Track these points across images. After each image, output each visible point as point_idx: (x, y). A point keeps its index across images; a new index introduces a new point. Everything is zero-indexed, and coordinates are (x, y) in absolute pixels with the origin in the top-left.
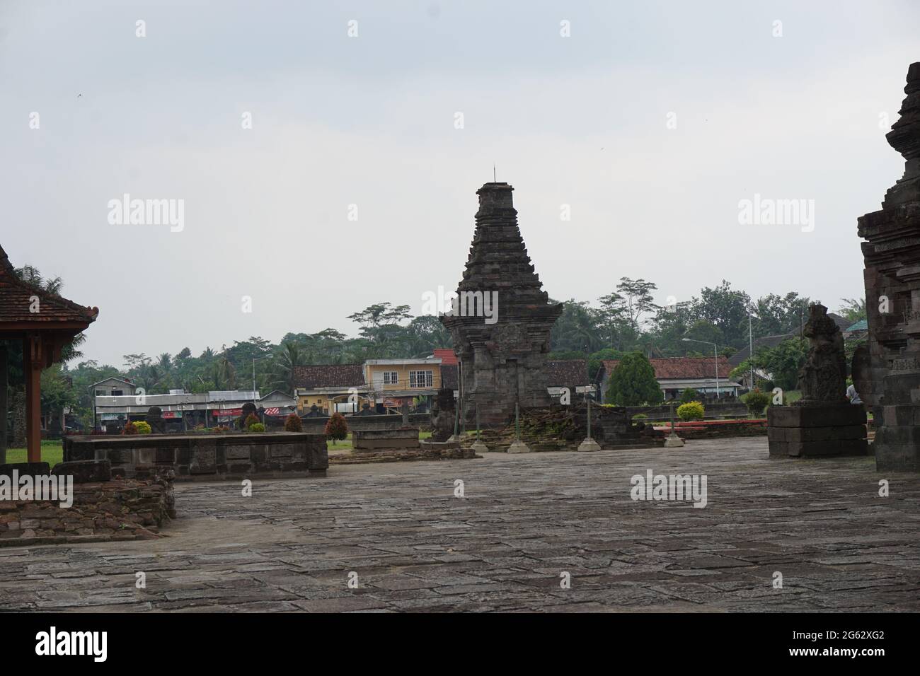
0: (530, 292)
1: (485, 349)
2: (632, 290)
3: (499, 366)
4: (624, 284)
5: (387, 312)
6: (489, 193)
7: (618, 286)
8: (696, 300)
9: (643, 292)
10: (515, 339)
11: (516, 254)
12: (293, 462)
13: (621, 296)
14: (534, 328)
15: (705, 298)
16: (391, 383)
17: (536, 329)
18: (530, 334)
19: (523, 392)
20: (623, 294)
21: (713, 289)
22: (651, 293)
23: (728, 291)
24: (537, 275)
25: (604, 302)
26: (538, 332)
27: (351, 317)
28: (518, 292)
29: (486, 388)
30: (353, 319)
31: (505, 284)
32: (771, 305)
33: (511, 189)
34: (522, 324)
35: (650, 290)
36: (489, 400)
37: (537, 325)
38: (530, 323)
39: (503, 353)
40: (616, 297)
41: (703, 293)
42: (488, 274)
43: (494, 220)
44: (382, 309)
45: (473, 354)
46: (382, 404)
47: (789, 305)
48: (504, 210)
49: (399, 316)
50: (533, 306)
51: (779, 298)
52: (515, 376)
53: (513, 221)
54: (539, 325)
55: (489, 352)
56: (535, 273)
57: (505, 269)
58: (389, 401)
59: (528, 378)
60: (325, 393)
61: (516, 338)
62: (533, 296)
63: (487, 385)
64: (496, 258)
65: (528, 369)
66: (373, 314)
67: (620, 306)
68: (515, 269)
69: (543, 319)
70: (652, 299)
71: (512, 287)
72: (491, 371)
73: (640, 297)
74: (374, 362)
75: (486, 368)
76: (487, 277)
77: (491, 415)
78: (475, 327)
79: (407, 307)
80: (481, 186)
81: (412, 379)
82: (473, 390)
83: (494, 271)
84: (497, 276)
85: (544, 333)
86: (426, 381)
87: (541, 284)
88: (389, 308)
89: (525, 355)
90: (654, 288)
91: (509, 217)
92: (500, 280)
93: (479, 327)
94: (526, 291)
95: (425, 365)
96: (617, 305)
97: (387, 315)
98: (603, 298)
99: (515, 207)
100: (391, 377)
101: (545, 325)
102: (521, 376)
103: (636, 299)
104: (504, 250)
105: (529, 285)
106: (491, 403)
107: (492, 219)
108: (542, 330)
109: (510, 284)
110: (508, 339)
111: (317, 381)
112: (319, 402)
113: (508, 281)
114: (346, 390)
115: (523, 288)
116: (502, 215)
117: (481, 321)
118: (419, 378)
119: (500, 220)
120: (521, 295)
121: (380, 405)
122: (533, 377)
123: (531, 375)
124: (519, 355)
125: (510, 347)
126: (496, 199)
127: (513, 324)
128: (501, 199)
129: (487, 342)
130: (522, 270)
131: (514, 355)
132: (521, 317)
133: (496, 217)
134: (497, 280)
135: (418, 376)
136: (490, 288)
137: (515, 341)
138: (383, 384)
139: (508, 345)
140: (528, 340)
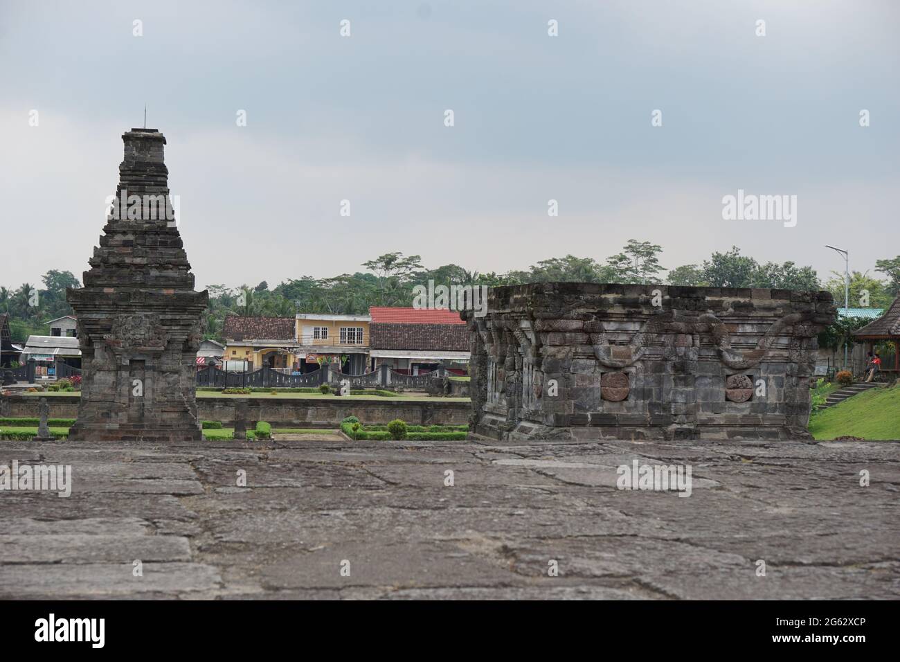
0: (170, 273)
1: (105, 345)
2: (638, 252)
3: (120, 368)
4: (630, 246)
5: (399, 261)
6: (130, 142)
7: (624, 248)
8: (707, 264)
9: (649, 254)
10: (141, 335)
11: (159, 223)
13: (628, 257)
14: (171, 320)
15: (715, 261)
16: (321, 339)
17: (174, 322)
18: (166, 327)
19: (150, 403)
20: (629, 255)
21: (724, 254)
22: (657, 255)
23: (737, 256)
25: (611, 262)
26: (177, 325)
27: (365, 264)
28: (154, 273)
29: (105, 395)
30: (367, 266)
31: (138, 260)
32: (769, 272)
33: (162, 140)
34: (153, 315)
35: (656, 253)
36: (105, 411)
37: (174, 317)
38: (164, 313)
39: (126, 351)
40: (622, 258)
41: (713, 257)
42: (117, 246)
43: (134, 177)
44: (394, 258)
45: (94, 350)
46: (305, 359)
47: (785, 273)
48: (149, 164)
49: (410, 266)
50: (171, 291)
51: (777, 266)
54: (178, 317)
55: (108, 347)
57: (139, 241)
58: (311, 357)
59: (162, 384)
60: (250, 345)
61: (143, 333)
62: (173, 279)
63: (106, 391)
65: (163, 372)
66: (386, 263)
67: (626, 266)
68: (155, 242)
69: (183, 310)
70: (657, 261)
71: (147, 265)
72: (113, 374)
73: (646, 259)
74: (303, 316)
75: (106, 368)
76: (115, 251)
77: (103, 431)
78: (89, 316)
79: (418, 257)
80: (127, 131)
81: (343, 336)
83: (126, 244)
84: (129, 250)
85: (185, 328)
86: (356, 338)
87: (189, 266)
88: (400, 257)
89: (157, 355)
90: (659, 250)
91: (155, 174)
92: (133, 255)
93: (94, 316)
94: (165, 271)
95: (355, 322)
96: (623, 266)
97: (398, 264)
98: (612, 258)
99: (166, 163)
101: (185, 317)
102: (149, 382)
103: (642, 260)
105: (170, 264)
106: (107, 415)
107: (132, 175)
108: (181, 323)
109: (144, 261)
110: (132, 332)
111: (247, 333)
112: (247, 353)
113: (143, 257)
114: (272, 343)
115: (162, 267)
116: (146, 171)
117: (97, 308)
118: (350, 334)
119: (143, 178)
120: (157, 277)
121: (303, 361)
122: (169, 383)
123: (166, 381)
124: (148, 355)
125: (135, 343)
126: (140, 150)
127: (140, 314)
128: (149, 150)
129: (106, 336)
130: (164, 244)
131: (141, 354)
132: (151, 305)
133: (137, 173)
134: (128, 255)
135: (349, 333)
136: (117, 265)
137: (143, 336)
138: (313, 339)
139: (132, 340)
140: (161, 336)
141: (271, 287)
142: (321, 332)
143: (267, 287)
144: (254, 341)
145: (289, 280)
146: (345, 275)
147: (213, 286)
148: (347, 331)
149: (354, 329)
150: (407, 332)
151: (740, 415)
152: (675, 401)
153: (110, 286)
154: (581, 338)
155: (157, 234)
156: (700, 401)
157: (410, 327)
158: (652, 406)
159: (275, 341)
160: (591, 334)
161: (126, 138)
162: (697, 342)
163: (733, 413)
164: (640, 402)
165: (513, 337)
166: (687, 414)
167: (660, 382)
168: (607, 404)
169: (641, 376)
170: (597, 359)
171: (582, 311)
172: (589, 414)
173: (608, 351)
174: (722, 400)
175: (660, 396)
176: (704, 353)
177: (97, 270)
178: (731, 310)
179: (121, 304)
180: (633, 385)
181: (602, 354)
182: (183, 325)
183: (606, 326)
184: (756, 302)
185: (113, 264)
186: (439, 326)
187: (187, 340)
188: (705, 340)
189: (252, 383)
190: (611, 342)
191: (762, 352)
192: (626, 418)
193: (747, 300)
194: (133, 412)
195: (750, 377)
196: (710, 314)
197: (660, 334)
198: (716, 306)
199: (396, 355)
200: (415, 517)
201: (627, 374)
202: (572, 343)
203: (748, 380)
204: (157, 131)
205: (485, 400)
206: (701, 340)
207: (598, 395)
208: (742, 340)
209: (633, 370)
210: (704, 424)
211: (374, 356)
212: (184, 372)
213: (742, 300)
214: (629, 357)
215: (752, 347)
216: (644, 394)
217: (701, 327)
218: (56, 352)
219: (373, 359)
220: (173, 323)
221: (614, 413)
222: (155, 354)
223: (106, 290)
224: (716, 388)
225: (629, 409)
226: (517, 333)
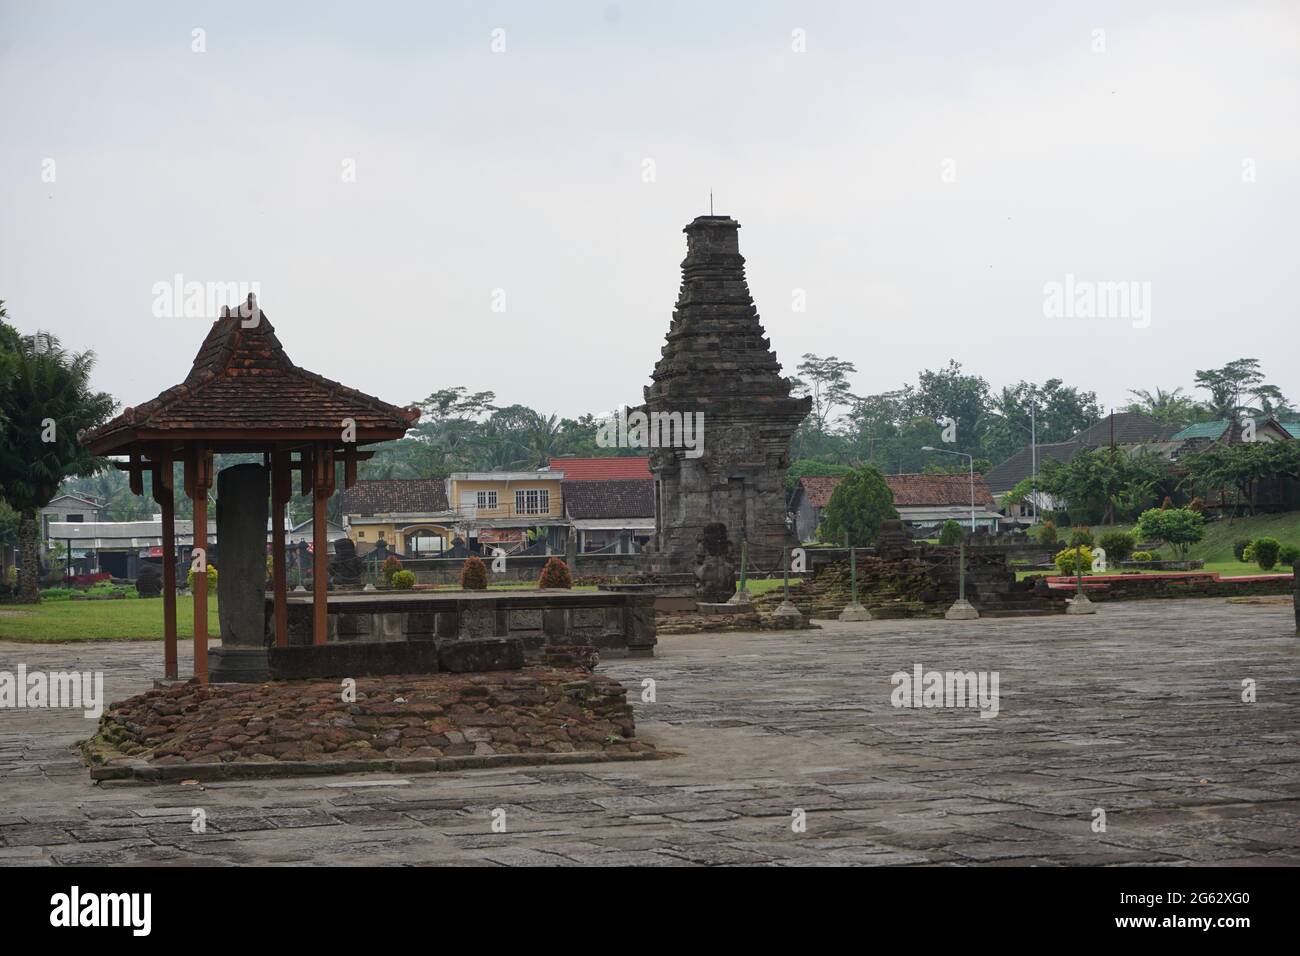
0: (764, 378)
1: (697, 462)
2: (820, 373)
3: (719, 487)
4: (807, 364)
5: (460, 401)
6: (703, 232)
7: (799, 367)
8: (910, 389)
9: (836, 375)
10: (743, 447)
11: (743, 322)
12: (605, 635)
13: (803, 381)
14: (770, 432)
15: (924, 385)
16: (487, 508)
17: (773, 433)
18: (764, 440)
19: (753, 525)
20: (806, 379)
21: (937, 374)
22: (848, 377)
23: (957, 375)
24: (775, 353)
26: (776, 437)
28: (746, 379)
29: (700, 519)
31: (727, 366)
32: (1023, 397)
33: (736, 225)
34: (752, 426)
35: (846, 373)
37: (773, 428)
38: (764, 424)
39: (725, 468)
40: (796, 384)
41: (922, 377)
42: (702, 350)
43: (710, 272)
44: (453, 397)
46: (476, 538)
47: (1049, 398)
48: (726, 256)
49: (478, 408)
50: (769, 399)
51: (1034, 387)
52: (741, 502)
53: (738, 272)
54: (778, 428)
55: (703, 465)
56: (771, 350)
57: (726, 344)
58: (485, 534)
59: (760, 505)
60: (390, 521)
62: (768, 385)
63: (700, 515)
64: (714, 328)
65: (760, 492)
66: (440, 404)
68: (742, 345)
69: (784, 419)
70: (849, 386)
71: (737, 370)
72: (706, 495)
73: (831, 383)
74: (463, 476)
75: (699, 489)
76: (701, 355)
80: (690, 221)
81: (519, 501)
82: (678, 522)
83: (712, 347)
84: (715, 354)
85: (784, 439)
86: (539, 505)
87: (779, 367)
88: (464, 394)
89: (756, 471)
90: (851, 370)
91: (733, 267)
92: (721, 360)
94: (758, 377)
95: (539, 482)
97: (460, 406)
99: (742, 251)
100: (487, 499)
102: (750, 502)
103: (824, 386)
104: (725, 315)
105: (762, 368)
107: (708, 269)
108: (781, 434)
109: (734, 366)
110: (731, 447)
111: (378, 504)
113: (733, 362)
115: (754, 372)
116: (722, 264)
118: (530, 500)
119: (720, 271)
120: (751, 383)
122: (766, 504)
123: (763, 501)
124: (747, 472)
125: (734, 459)
126: (714, 239)
127: (740, 425)
128: (722, 240)
131: (740, 471)
132: (751, 415)
133: (713, 266)
134: (715, 360)
135: (528, 498)
136: (706, 371)
137: (742, 451)
138: (476, 509)
139: (732, 456)
140: (761, 450)
142: (488, 500)
144: (394, 514)
148: (526, 496)
149: (536, 492)
153: (701, 395)
155: (742, 334)
157: (622, 485)
159: (423, 514)
182: (783, 437)
185: (700, 371)
199: (613, 525)
204: (728, 218)
211: (582, 527)
219: (579, 532)
220: (773, 435)
222: (754, 470)
223: (700, 400)
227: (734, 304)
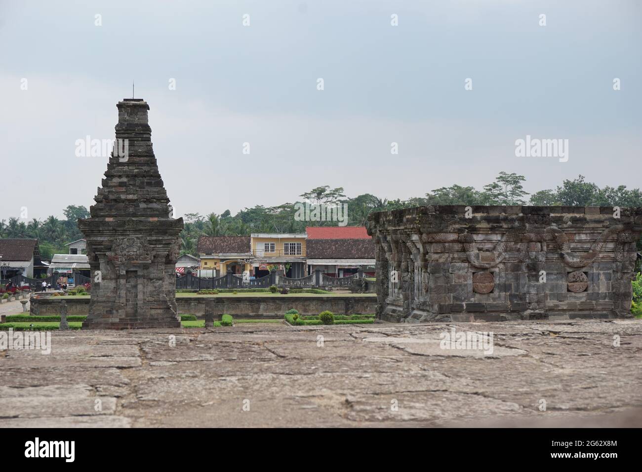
0: (155, 205)
1: (107, 260)
2: (507, 181)
3: (119, 277)
4: (501, 177)
5: (327, 192)
6: (123, 109)
7: (497, 178)
8: (560, 189)
9: (516, 182)
10: (134, 251)
11: (145, 168)
14: (156, 240)
15: (565, 187)
16: (270, 252)
17: (158, 242)
18: (152, 246)
19: (142, 302)
20: (500, 184)
21: (572, 181)
22: (522, 183)
23: (583, 182)
25: (487, 189)
26: (160, 244)
27: (302, 195)
28: (142, 205)
30: (303, 197)
31: (130, 197)
32: (607, 194)
33: (146, 107)
34: (142, 237)
35: (521, 181)
36: (108, 309)
37: (158, 238)
38: (151, 235)
39: (123, 264)
40: (495, 186)
41: (564, 183)
42: (115, 186)
44: (323, 190)
45: (99, 263)
46: (258, 267)
48: (137, 125)
49: (335, 196)
50: (156, 219)
52: (135, 287)
54: (161, 238)
55: (110, 262)
57: (131, 183)
58: (263, 266)
59: (150, 288)
61: (135, 250)
62: (157, 210)
63: (109, 294)
64: (125, 172)
65: (151, 279)
66: (317, 194)
67: (499, 192)
68: (142, 183)
69: (165, 233)
70: (522, 187)
71: (137, 200)
72: (114, 281)
73: (513, 186)
75: (109, 277)
76: (114, 190)
78: (95, 239)
79: (341, 189)
80: (120, 101)
81: (286, 249)
83: (121, 184)
84: (124, 189)
85: (166, 246)
86: (296, 251)
88: (328, 189)
89: (146, 267)
90: (523, 179)
91: (142, 132)
92: (127, 193)
93: (99, 239)
94: (151, 204)
95: (295, 239)
96: (496, 192)
97: (327, 195)
98: (487, 186)
102: (140, 287)
103: (510, 187)
105: (154, 198)
106: (110, 312)
107: (125, 134)
108: (164, 242)
109: (135, 197)
110: (127, 250)
111: (214, 249)
112: (215, 264)
113: (134, 194)
114: (234, 256)
115: (148, 201)
116: (135, 130)
117: (101, 233)
118: (291, 248)
119: (133, 135)
120: (144, 208)
121: (257, 268)
122: (155, 287)
123: (153, 286)
124: (139, 267)
125: (130, 258)
126: (130, 114)
127: (133, 236)
128: (136, 114)
129: (108, 253)
130: (149, 184)
131: (134, 266)
132: (140, 230)
133: (129, 132)
134: (123, 193)
135: (290, 247)
136: (115, 200)
137: (135, 253)
138: (264, 252)
139: (128, 256)
140: (149, 252)
141: (233, 214)
142: (270, 247)
143: (230, 214)
144: (220, 254)
145: (246, 208)
146: (287, 204)
147: (190, 214)
148: (289, 246)
149: (295, 244)
150: (335, 245)
151: (578, 302)
152: (529, 293)
153: (110, 216)
154: (457, 247)
155: (144, 176)
156: (547, 292)
157: (336, 241)
158: (512, 297)
159: (236, 254)
160: (464, 243)
161: (120, 106)
162: (545, 248)
163: (573, 300)
164: (503, 294)
165: (406, 247)
166: (538, 302)
167: (517, 278)
168: (477, 295)
169: (503, 274)
170: (469, 262)
171: (457, 226)
172: (464, 304)
173: (477, 256)
174: (565, 291)
175: (517, 289)
176: (550, 256)
177: (101, 204)
178: (570, 223)
179: (118, 230)
180: (497, 282)
181: (473, 258)
182: (165, 244)
183: (475, 237)
184: (588, 217)
185: (112, 200)
186: (358, 240)
187: (168, 255)
188: (551, 246)
189: (219, 286)
190: (480, 249)
191: (594, 254)
192: (492, 306)
193: (582, 215)
194: (129, 309)
195: (586, 273)
196: (554, 226)
197: (516, 243)
198: (559, 220)
199: (327, 263)
200: (288, 380)
201: (492, 273)
202: (450, 251)
203: (584, 276)
204: (142, 100)
205: (387, 295)
206: (548, 246)
207: (470, 289)
208: (579, 245)
209: (497, 270)
210: (551, 309)
211: (310, 263)
212: (167, 278)
213: (578, 216)
214: (493, 260)
215: (586, 251)
216: (505, 288)
217: (548, 237)
218: (74, 266)
219: (309, 266)
220: (158, 243)
221: (484, 302)
222: (144, 266)
223: (107, 219)
224: (560, 282)
225: (494, 299)
226: (409, 244)
227: (139, 156)
